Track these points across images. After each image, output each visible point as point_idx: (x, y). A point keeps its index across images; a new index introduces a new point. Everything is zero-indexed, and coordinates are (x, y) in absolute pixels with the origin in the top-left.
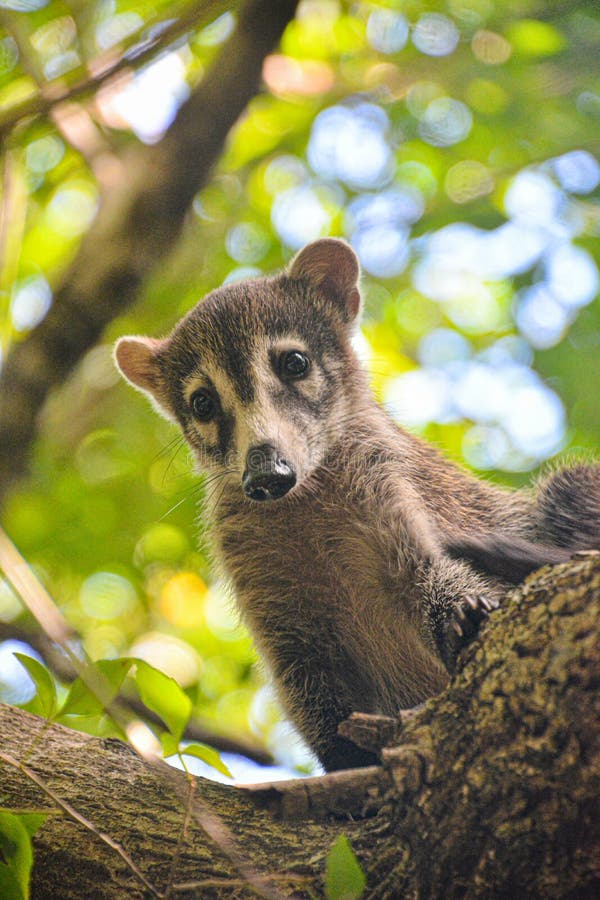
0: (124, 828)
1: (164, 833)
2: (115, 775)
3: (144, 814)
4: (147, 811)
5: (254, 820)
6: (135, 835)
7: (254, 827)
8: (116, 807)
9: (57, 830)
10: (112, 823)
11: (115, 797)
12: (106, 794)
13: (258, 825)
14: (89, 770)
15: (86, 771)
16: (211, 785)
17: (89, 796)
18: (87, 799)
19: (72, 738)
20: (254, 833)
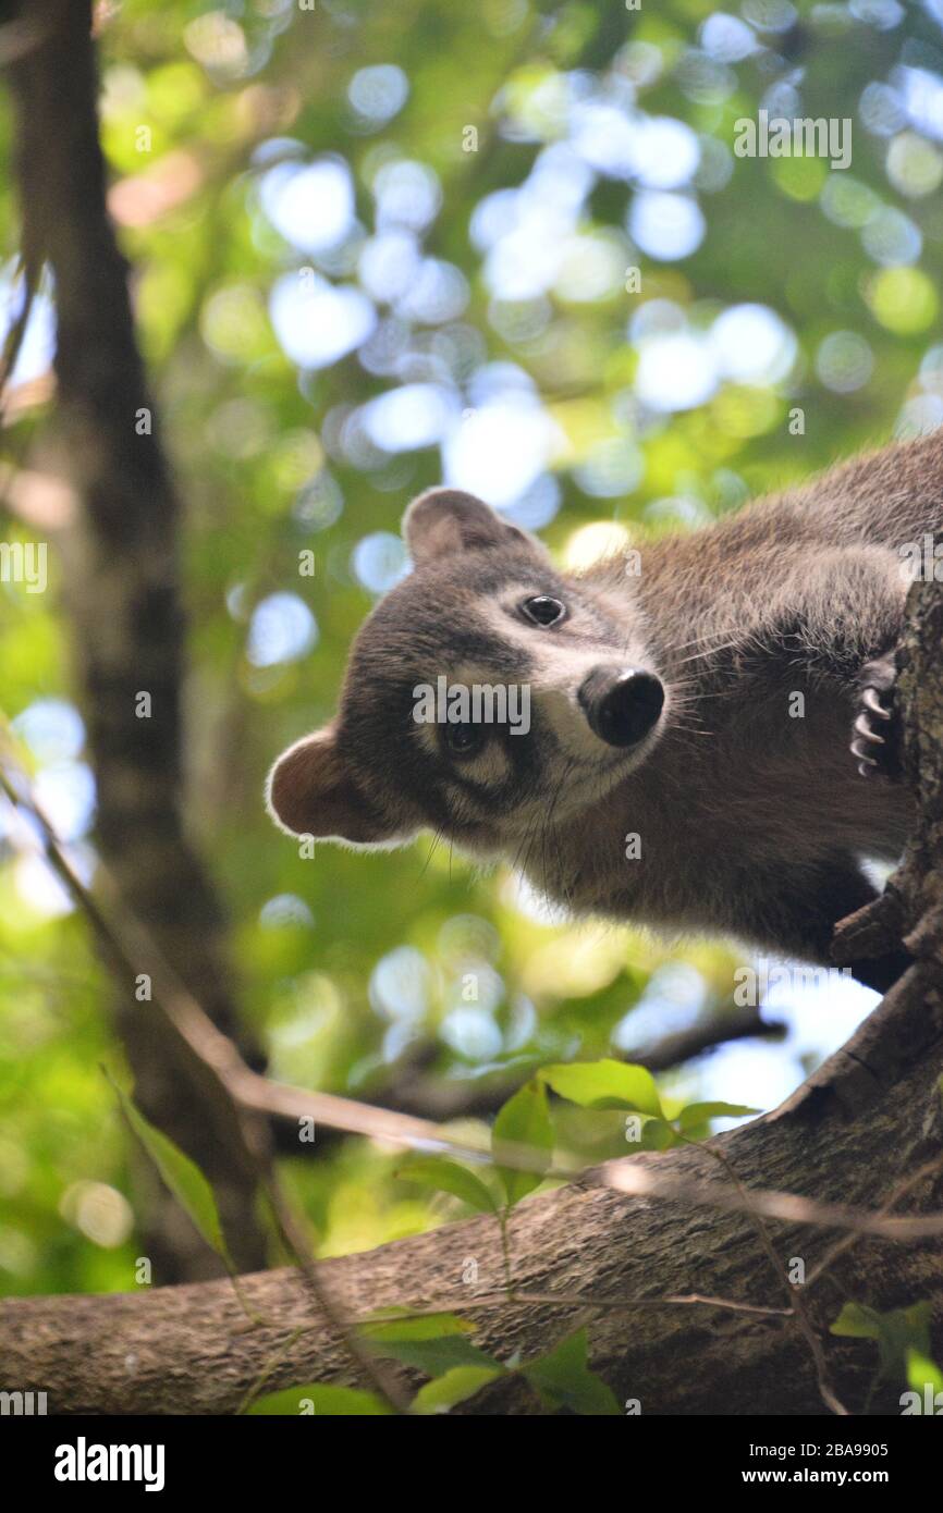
0: (680, 1266)
1: (730, 1236)
2: (620, 1213)
3: (691, 1231)
4: (692, 1224)
5: (822, 1136)
6: (701, 1265)
7: (827, 1146)
8: (651, 1249)
9: (607, 1332)
10: (664, 1273)
11: (641, 1238)
12: (628, 1244)
13: (830, 1138)
14: (587, 1230)
15: (584, 1236)
16: (739, 1135)
17: (610, 1262)
18: (610, 1267)
19: (536, 1209)
20: (834, 1150)
